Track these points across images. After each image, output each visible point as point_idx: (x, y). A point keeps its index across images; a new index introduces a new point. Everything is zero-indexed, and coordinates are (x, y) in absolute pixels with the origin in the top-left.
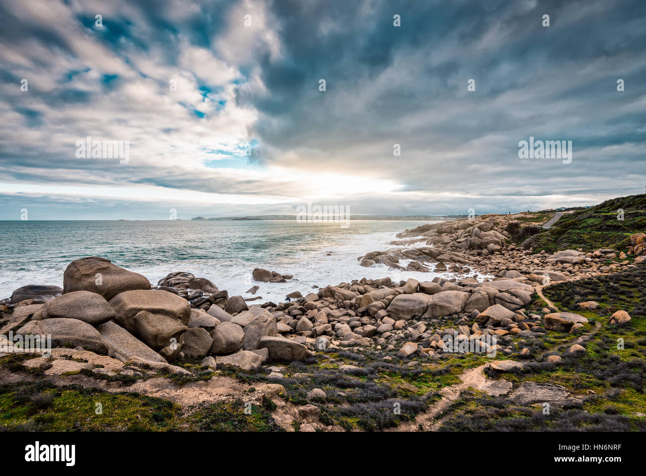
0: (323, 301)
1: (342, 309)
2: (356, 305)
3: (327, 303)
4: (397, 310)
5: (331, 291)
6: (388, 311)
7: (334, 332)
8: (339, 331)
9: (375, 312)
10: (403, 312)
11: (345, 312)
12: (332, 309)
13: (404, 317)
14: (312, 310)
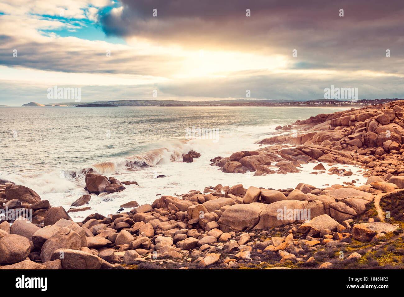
0: (154, 212)
1: (173, 221)
2: (188, 216)
3: (158, 214)
4: (228, 221)
5: (165, 201)
6: (219, 223)
7: (153, 245)
8: (158, 244)
9: (205, 224)
10: (234, 223)
11: (176, 224)
12: (162, 221)
13: (236, 228)
14: (139, 221)
